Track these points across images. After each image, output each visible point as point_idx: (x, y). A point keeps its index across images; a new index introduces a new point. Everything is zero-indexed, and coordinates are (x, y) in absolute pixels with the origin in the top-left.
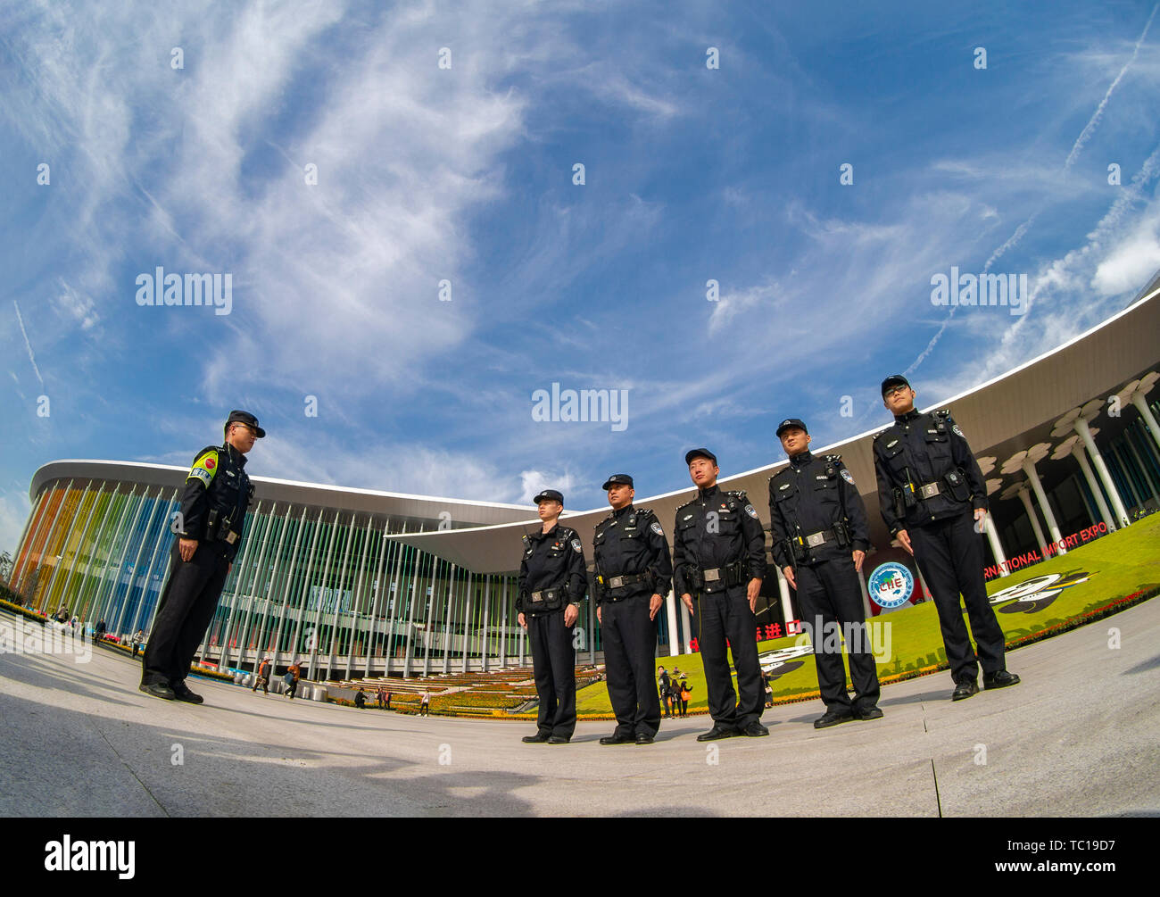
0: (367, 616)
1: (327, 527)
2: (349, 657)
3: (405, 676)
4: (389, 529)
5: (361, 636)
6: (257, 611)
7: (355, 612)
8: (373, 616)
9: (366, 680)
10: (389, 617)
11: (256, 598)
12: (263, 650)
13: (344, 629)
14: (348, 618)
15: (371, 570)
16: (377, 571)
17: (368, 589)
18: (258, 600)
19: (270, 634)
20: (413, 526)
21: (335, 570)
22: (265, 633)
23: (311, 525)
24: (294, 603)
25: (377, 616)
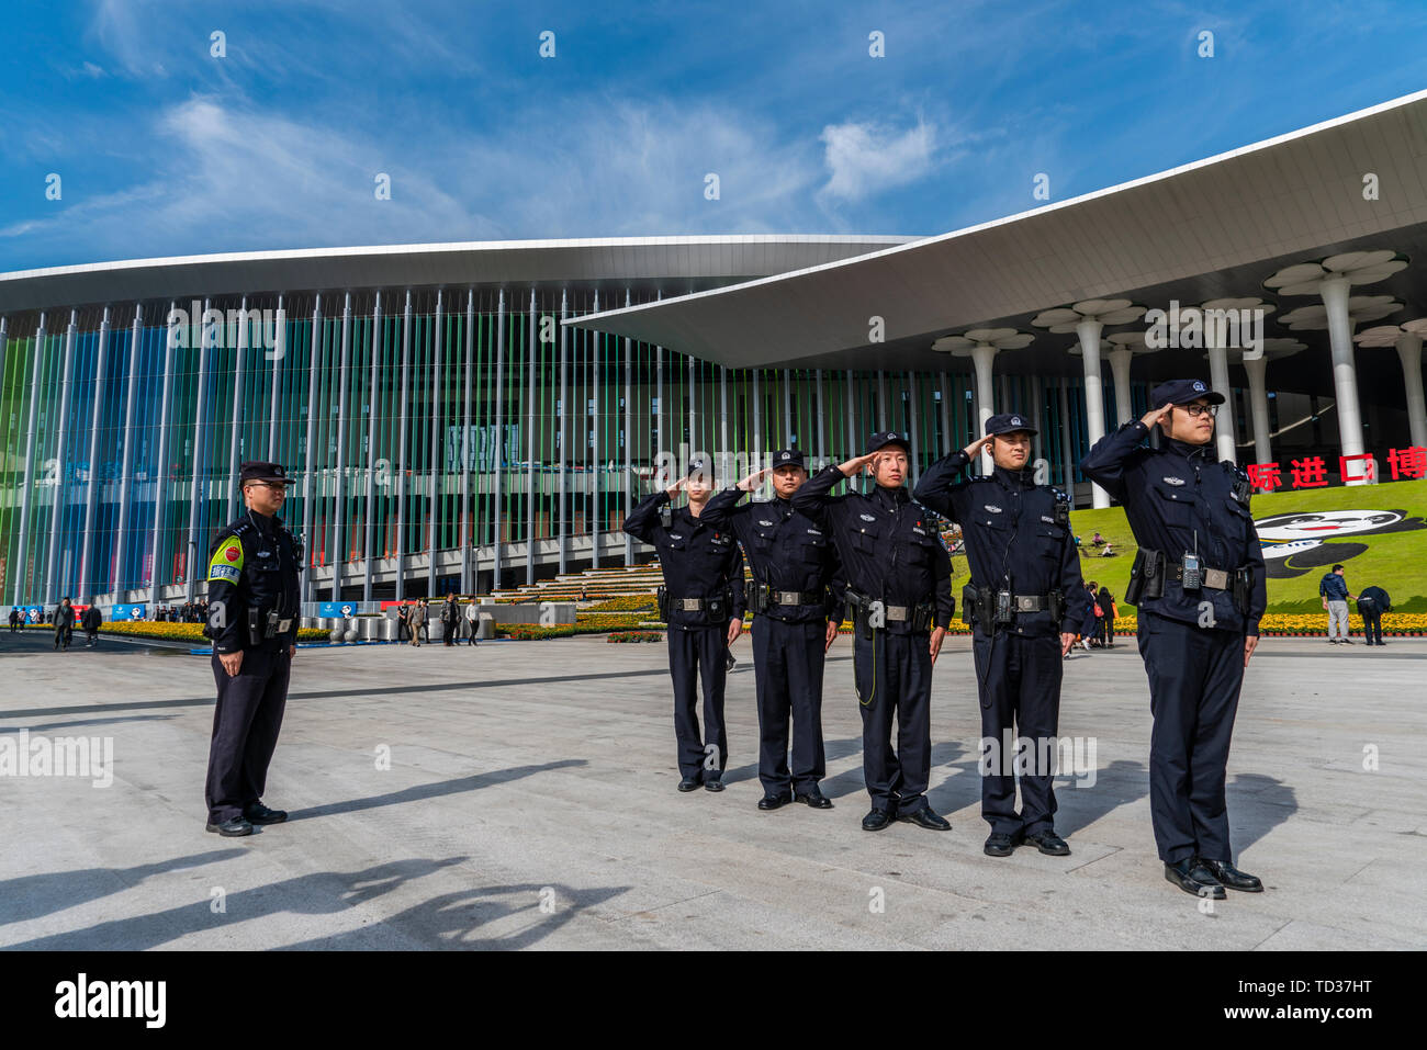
0: (551, 467)
1: (455, 320)
2: (529, 543)
3: (627, 563)
4: (569, 307)
5: (545, 503)
6: (354, 492)
7: (530, 462)
8: (562, 466)
9: (562, 579)
10: (590, 462)
11: (348, 470)
12: (376, 558)
13: (515, 496)
14: (520, 476)
15: (548, 384)
16: (558, 384)
17: (548, 420)
18: (352, 475)
19: (385, 528)
20: (612, 297)
21: (484, 394)
22: (376, 528)
23: (424, 321)
24: (419, 467)
25: (569, 463)
